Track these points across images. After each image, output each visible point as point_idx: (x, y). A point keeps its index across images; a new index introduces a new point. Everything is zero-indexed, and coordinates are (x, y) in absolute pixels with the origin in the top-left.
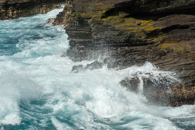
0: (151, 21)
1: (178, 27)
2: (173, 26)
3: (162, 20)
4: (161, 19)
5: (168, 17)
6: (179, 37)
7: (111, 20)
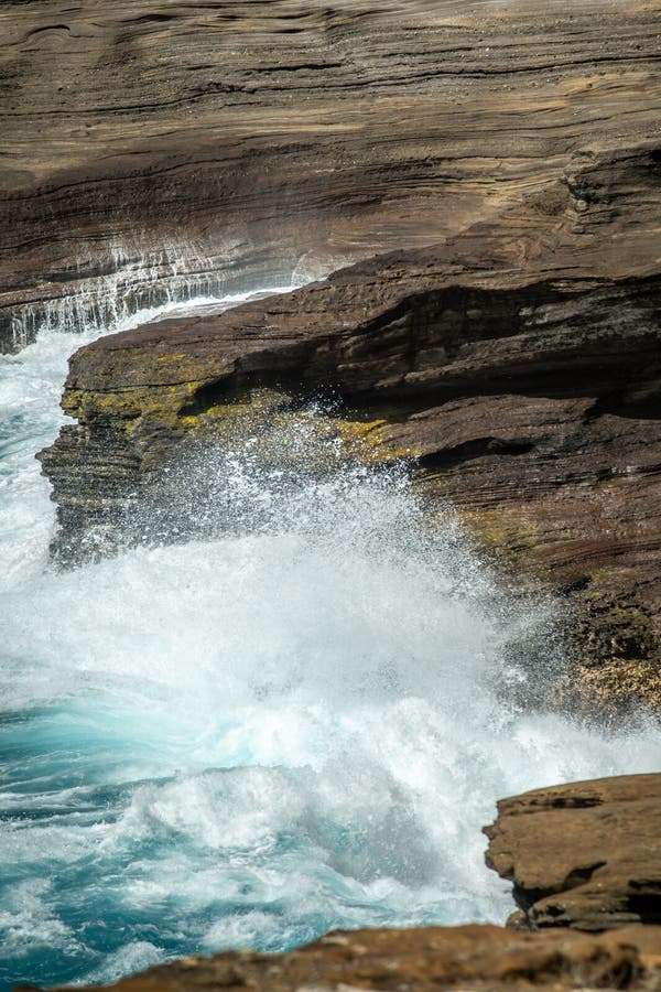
0: (379, 426)
1: (490, 446)
2: (468, 443)
3: (426, 418)
4: (420, 415)
5: (449, 405)
6: (492, 489)
7: (218, 420)
